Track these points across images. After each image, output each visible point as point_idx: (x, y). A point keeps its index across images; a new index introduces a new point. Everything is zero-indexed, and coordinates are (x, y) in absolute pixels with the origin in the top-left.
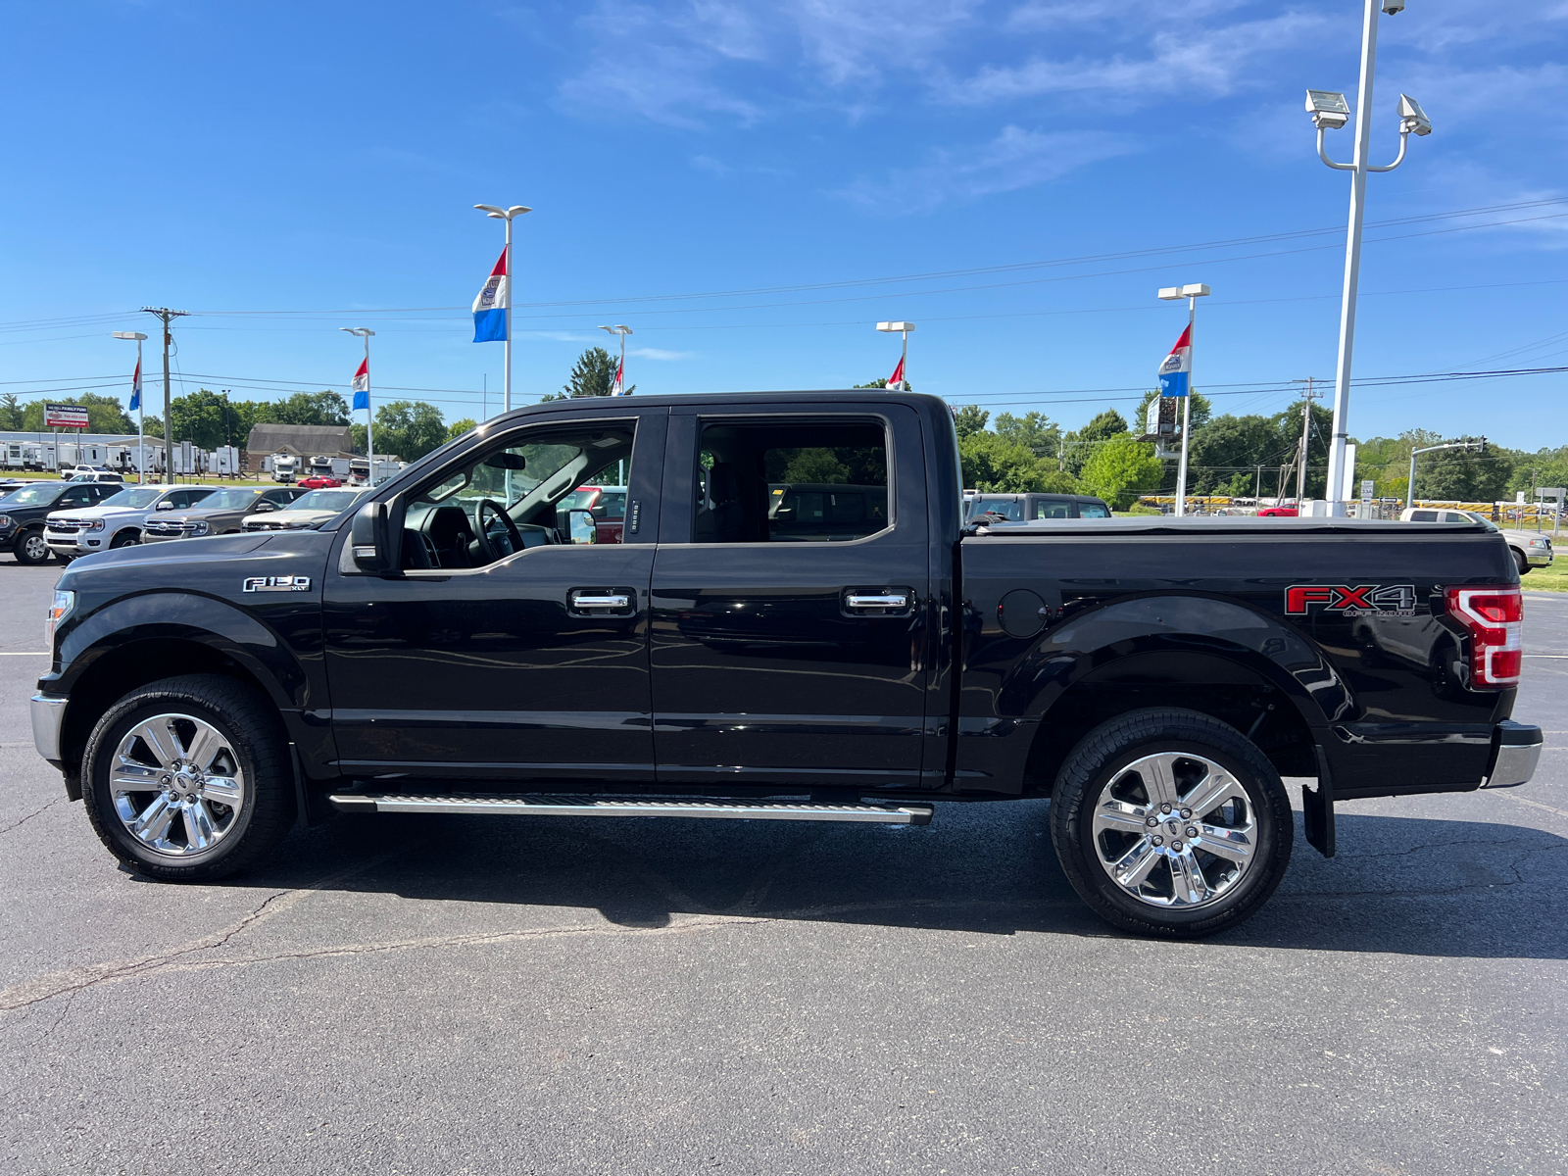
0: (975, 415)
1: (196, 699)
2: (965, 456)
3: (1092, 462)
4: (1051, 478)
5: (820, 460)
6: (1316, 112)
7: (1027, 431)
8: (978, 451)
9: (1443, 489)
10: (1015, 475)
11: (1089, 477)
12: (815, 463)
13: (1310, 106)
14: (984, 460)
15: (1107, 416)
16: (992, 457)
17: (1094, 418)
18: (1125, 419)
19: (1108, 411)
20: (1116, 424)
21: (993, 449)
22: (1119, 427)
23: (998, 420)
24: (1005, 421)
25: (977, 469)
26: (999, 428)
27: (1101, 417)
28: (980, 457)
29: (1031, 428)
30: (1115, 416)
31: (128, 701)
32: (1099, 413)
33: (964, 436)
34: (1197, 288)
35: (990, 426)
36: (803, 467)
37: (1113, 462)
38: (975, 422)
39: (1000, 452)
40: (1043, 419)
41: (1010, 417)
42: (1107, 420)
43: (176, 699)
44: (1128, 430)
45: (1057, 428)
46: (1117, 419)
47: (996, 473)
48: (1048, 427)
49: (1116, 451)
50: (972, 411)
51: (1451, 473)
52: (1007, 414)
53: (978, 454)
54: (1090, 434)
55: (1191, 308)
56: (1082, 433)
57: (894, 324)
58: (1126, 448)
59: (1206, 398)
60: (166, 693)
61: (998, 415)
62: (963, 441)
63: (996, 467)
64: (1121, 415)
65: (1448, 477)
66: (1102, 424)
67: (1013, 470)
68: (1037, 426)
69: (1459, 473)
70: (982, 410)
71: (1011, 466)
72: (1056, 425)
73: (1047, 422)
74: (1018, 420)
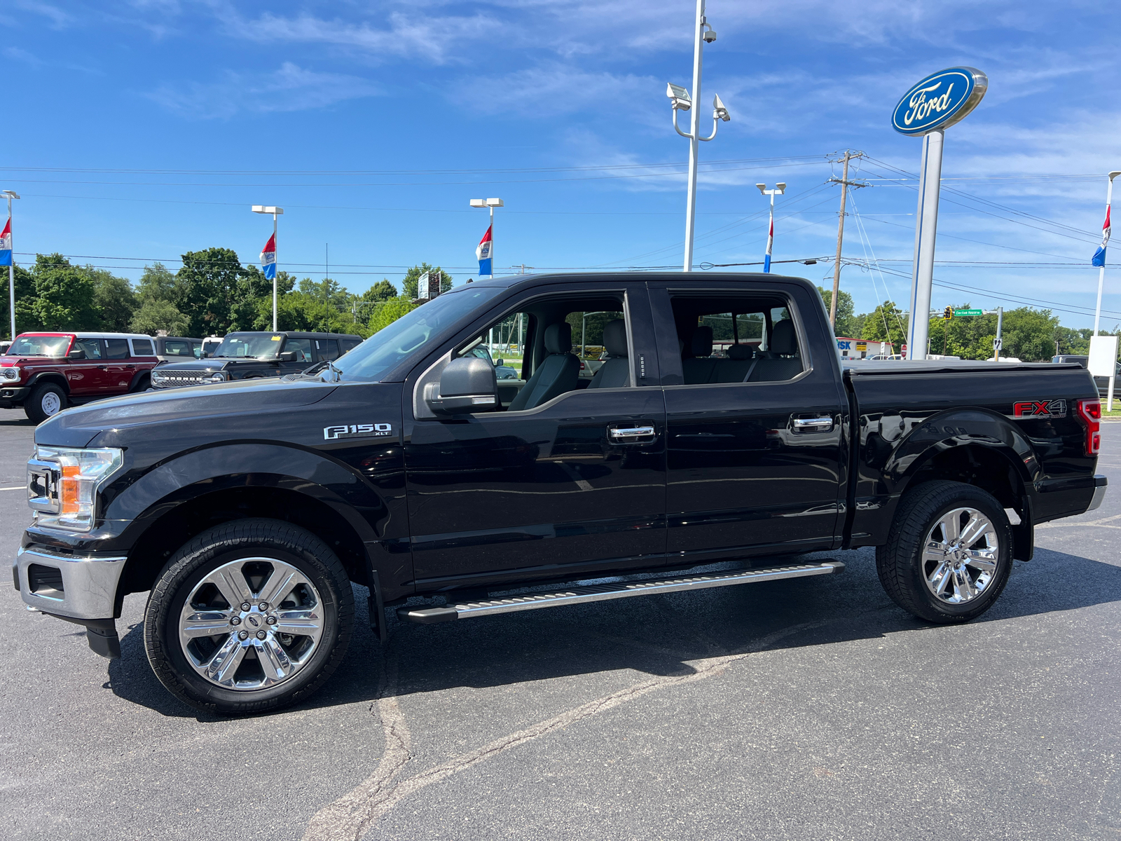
0: (285, 279)
1: (277, 541)
2: (285, 310)
3: (376, 317)
4: (350, 328)
5: (162, 310)
6: (675, 98)
7: (324, 293)
8: (295, 306)
9: (592, 338)
10: (325, 325)
11: (375, 328)
12: (158, 312)
13: (670, 93)
14: (300, 314)
15: (383, 284)
16: (306, 311)
17: (373, 285)
18: (395, 287)
19: (383, 280)
20: (389, 290)
21: (306, 306)
22: (392, 292)
23: (301, 283)
24: (307, 284)
25: (295, 319)
26: (303, 289)
27: (378, 284)
28: (297, 311)
29: (327, 290)
30: (388, 284)
31: (203, 550)
32: (376, 282)
33: (282, 295)
34: (496, 201)
35: (296, 288)
36: (148, 315)
37: (392, 317)
38: (285, 284)
39: (312, 308)
40: (335, 284)
41: (311, 282)
42: (383, 287)
43: (255, 544)
44: (398, 295)
45: (346, 291)
46: (390, 287)
47: (310, 323)
48: (339, 290)
49: (394, 310)
50: (283, 276)
51: (596, 328)
52: (309, 279)
53: (295, 309)
54: (371, 297)
55: (491, 214)
56: (365, 295)
57: (267, 207)
58: (401, 307)
59: (449, 276)
60: (245, 539)
61: (302, 280)
62: (282, 298)
63: (310, 319)
64: (392, 284)
65: (594, 331)
66: (379, 290)
67: (323, 321)
68: (331, 289)
69: (600, 328)
70: (291, 276)
71: (321, 318)
72: (345, 289)
73: (338, 287)
74: (317, 285)
